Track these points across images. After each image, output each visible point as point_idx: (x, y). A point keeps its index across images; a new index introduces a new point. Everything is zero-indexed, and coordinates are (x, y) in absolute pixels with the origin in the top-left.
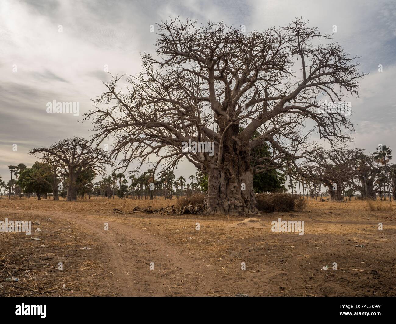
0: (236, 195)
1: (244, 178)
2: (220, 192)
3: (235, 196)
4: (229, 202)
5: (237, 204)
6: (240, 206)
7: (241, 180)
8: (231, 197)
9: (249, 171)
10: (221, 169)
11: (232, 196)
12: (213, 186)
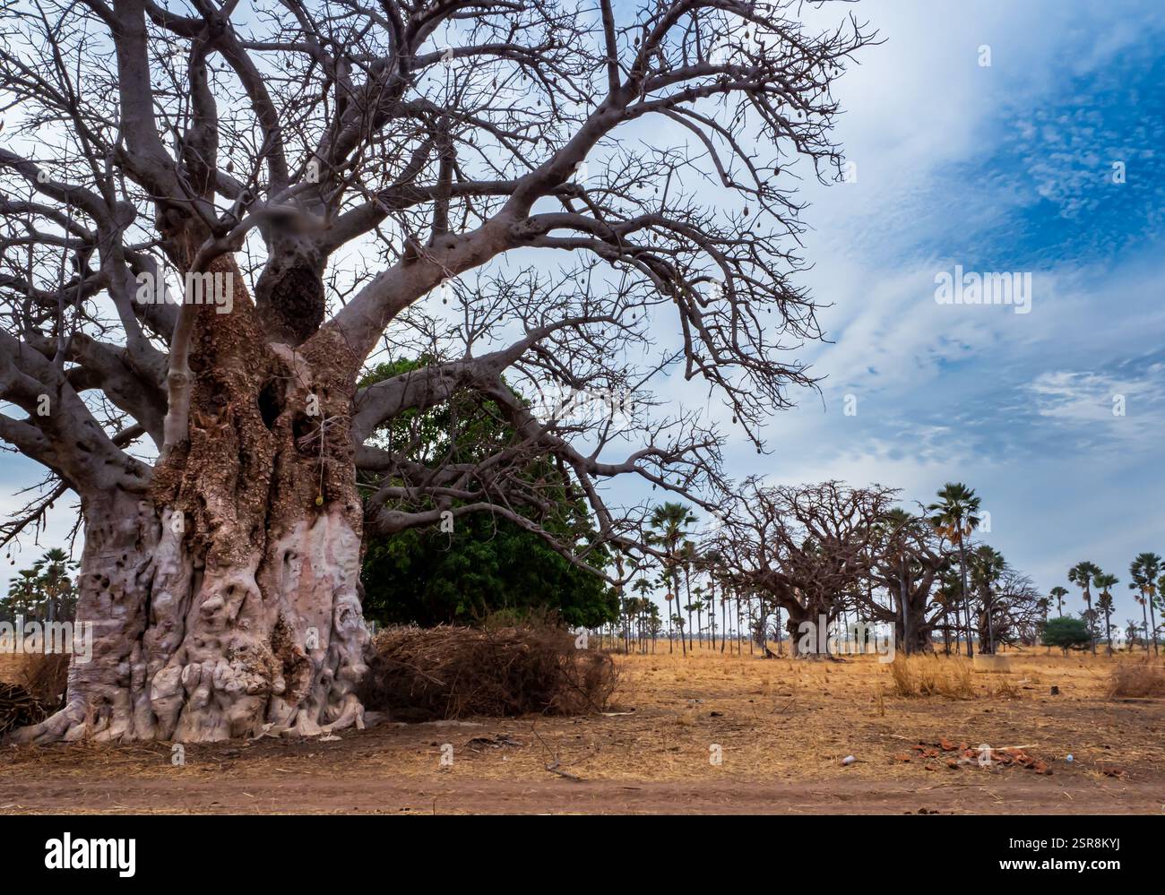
0: (236, 633)
1: (299, 548)
2: (146, 614)
3: (224, 639)
4: (187, 668)
5: (226, 681)
6: (244, 692)
7: (279, 555)
8: (203, 645)
9: (337, 517)
10: (166, 496)
11: (205, 637)
12: (106, 584)
